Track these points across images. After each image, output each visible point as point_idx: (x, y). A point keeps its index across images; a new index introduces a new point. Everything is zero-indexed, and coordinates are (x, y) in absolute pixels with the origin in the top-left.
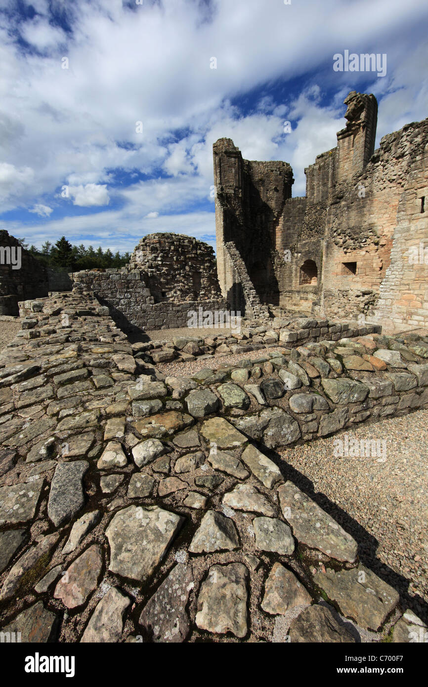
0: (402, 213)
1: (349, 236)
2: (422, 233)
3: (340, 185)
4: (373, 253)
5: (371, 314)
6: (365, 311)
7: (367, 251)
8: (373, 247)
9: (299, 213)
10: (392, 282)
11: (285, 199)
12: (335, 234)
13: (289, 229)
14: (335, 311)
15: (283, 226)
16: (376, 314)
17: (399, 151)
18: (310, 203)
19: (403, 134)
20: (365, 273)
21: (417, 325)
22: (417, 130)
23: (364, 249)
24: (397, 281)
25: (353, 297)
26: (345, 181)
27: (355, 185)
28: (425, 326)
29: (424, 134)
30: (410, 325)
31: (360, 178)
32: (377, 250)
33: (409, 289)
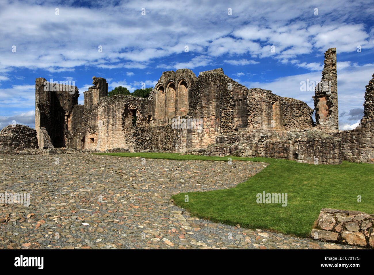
9: (81, 113)
11: (73, 105)
13: (75, 120)
15: (73, 118)
18: (86, 108)
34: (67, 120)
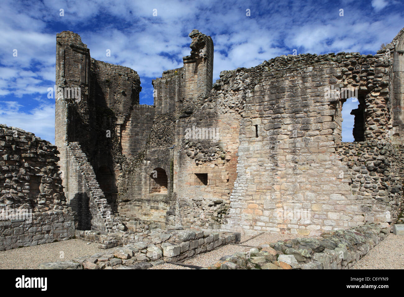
0: (243, 135)
1: (200, 149)
2: (258, 153)
3: (187, 101)
4: (220, 167)
5: (224, 223)
6: (219, 220)
7: (216, 165)
8: (220, 160)
9: (148, 121)
10: (240, 193)
11: (133, 104)
12: (187, 146)
13: (137, 135)
14: (191, 221)
15: (131, 130)
16: (229, 222)
17: (235, 85)
18: (158, 112)
19: (237, 74)
20: (216, 184)
21: (260, 230)
22: (246, 74)
23: (213, 162)
24: (243, 192)
25: (207, 207)
26: (191, 99)
27: (202, 105)
28: (266, 231)
29: (251, 78)
30: (255, 230)
31: (206, 100)
32: (224, 164)
33: (253, 200)
34: (121, 133)
